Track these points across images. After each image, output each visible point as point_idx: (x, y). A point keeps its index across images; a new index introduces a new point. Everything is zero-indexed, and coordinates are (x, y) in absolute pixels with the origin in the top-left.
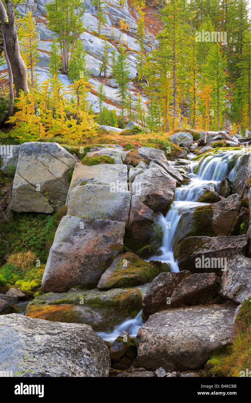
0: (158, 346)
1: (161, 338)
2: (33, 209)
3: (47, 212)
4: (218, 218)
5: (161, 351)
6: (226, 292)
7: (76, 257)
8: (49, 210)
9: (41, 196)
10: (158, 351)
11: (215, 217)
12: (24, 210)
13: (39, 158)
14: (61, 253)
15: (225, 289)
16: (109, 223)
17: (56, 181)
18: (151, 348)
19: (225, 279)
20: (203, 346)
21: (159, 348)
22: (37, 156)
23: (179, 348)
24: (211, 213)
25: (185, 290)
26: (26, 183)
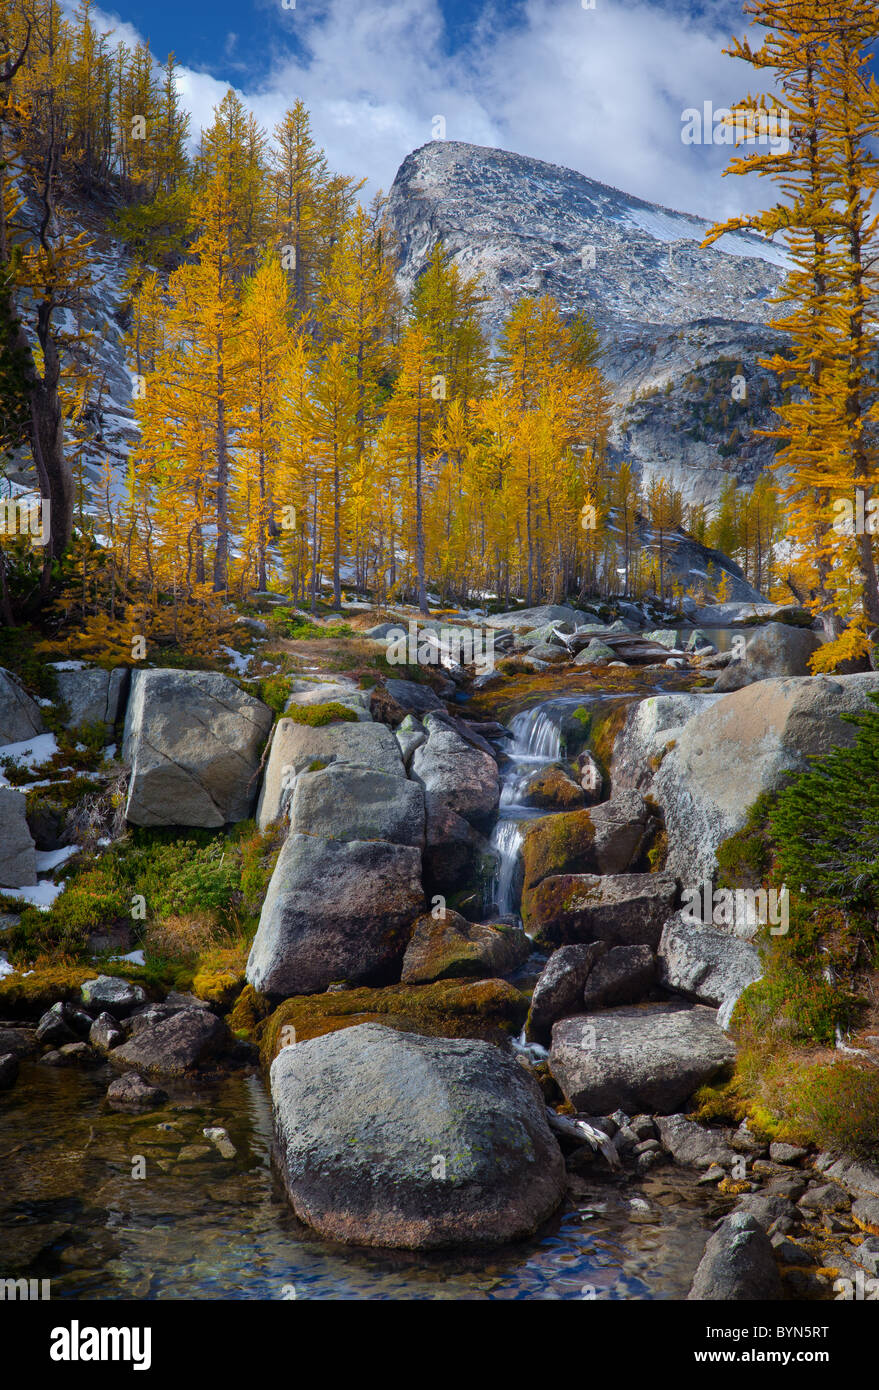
0: (609, 1073)
1: (611, 1061)
2: (179, 819)
3: (211, 825)
4: (605, 838)
5: (614, 1082)
6: (677, 980)
7: (334, 921)
8: (218, 820)
9: (199, 791)
10: (608, 1081)
11: (597, 838)
12: (158, 821)
13: (189, 707)
14: (301, 914)
15: (673, 974)
16: (388, 850)
17: (233, 758)
18: (595, 1078)
19: (669, 956)
20: (686, 1069)
21: (612, 1076)
22: (183, 702)
23: (646, 1076)
24: (590, 829)
25: (607, 978)
26: (167, 762)
